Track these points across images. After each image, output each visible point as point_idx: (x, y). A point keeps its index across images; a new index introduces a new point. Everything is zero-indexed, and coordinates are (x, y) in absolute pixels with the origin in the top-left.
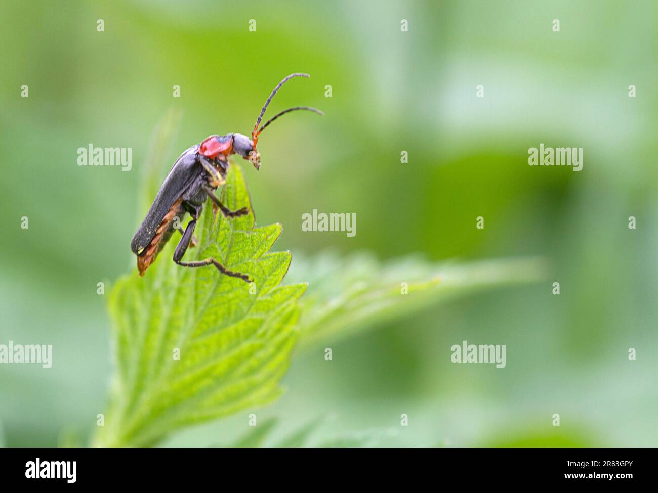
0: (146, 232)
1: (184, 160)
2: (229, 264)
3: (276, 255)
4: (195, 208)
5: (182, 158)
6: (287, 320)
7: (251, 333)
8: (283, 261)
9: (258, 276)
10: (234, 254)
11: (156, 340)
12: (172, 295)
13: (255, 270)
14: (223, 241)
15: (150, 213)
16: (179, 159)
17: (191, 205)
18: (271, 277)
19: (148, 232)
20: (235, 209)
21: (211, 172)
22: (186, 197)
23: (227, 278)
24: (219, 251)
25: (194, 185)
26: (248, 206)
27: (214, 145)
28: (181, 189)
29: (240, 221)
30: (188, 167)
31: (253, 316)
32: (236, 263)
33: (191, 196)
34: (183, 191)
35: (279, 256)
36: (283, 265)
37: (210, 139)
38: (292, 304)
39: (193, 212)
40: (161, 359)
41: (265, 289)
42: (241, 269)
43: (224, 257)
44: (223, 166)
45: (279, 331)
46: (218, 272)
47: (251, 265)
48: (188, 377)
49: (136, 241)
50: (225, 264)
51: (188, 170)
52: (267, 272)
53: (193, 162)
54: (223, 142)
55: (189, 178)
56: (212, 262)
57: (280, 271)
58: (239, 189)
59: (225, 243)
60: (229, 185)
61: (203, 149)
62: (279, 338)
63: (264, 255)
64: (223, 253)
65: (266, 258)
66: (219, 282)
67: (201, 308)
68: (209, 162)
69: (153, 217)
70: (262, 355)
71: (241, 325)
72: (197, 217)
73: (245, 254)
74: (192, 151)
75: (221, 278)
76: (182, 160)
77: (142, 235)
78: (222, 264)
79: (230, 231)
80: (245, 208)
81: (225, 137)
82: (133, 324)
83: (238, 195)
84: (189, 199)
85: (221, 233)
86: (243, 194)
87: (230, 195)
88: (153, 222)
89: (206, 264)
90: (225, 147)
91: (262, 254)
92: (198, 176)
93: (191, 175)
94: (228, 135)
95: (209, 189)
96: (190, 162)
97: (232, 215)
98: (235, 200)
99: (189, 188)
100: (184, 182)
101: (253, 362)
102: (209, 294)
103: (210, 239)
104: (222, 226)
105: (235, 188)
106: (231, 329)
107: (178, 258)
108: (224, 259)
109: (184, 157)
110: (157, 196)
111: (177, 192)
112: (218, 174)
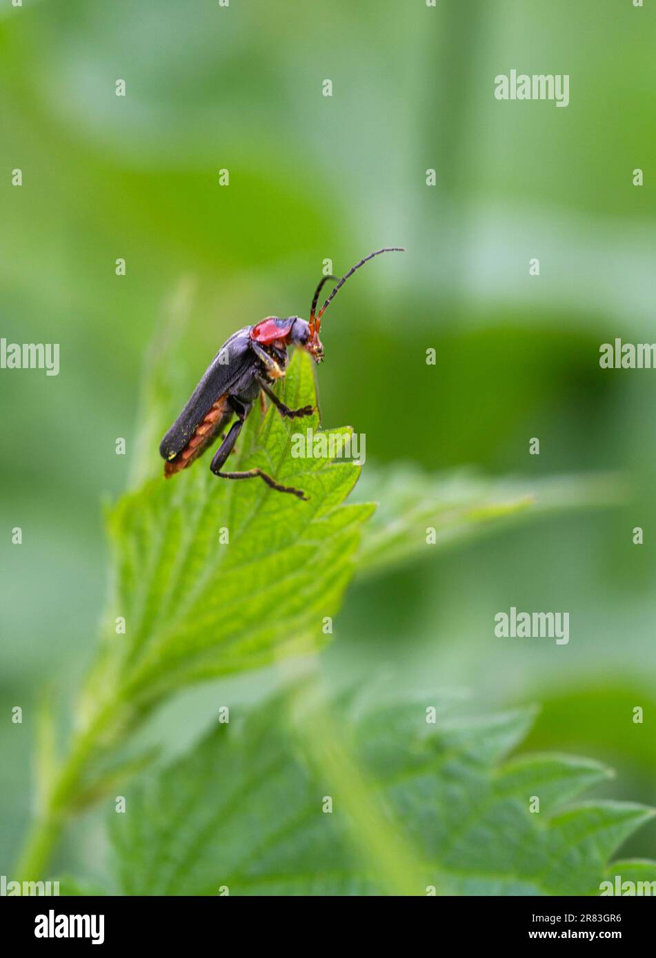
0: (180, 433)
1: (234, 345)
2: (280, 476)
3: (341, 467)
4: (244, 405)
5: (231, 342)
6: (342, 549)
7: (298, 564)
8: (350, 474)
9: (315, 493)
10: (288, 464)
11: (171, 571)
12: (196, 515)
13: (312, 485)
14: (274, 447)
15: (187, 408)
16: (228, 343)
17: (239, 402)
18: (333, 494)
19: (183, 433)
20: (295, 407)
21: (266, 362)
22: (234, 392)
23: (276, 494)
24: (268, 460)
25: (245, 377)
26: (313, 404)
27: (271, 329)
28: (228, 381)
29: (300, 422)
30: (238, 354)
31: (304, 543)
32: (290, 476)
33: (240, 390)
34: (231, 383)
35: (345, 468)
36: (349, 480)
37: (267, 320)
38: (352, 529)
39: (240, 411)
40: (177, 596)
41: (323, 509)
42: (295, 483)
43: (273, 466)
44: (280, 355)
45: (331, 562)
46: (265, 485)
47: (306, 479)
48: (210, 619)
49: (167, 443)
50: (275, 477)
51: (238, 358)
52: (327, 489)
53: (245, 347)
54: (283, 327)
55: (240, 368)
56: (259, 474)
57: (345, 487)
58: (303, 382)
59: (275, 450)
60: (291, 377)
61: (256, 333)
62: (331, 571)
63: (326, 466)
64: (273, 462)
65: (328, 470)
66: (265, 499)
67: (238, 532)
68: (263, 349)
69: (190, 414)
70: (308, 592)
71: (285, 555)
72: (245, 417)
73: (301, 465)
74: (244, 334)
75: (268, 494)
76: (232, 344)
77: (175, 436)
78: (270, 476)
79: (284, 435)
80: (310, 407)
81: (285, 320)
82: (142, 550)
83: (301, 389)
84: (237, 393)
85: (272, 437)
86: (307, 389)
87: (289, 390)
88: (190, 421)
89: (251, 475)
90: (283, 332)
91: (323, 464)
92: (250, 365)
93: (243, 364)
94: (290, 318)
95: (264, 382)
96: (241, 348)
97: (291, 415)
98: (298, 396)
99: (238, 380)
100: (232, 373)
101: (296, 601)
102: (249, 514)
103: (256, 444)
104: (273, 429)
105: (299, 381)
106: (273, 560)
107: (216, 467)
108: (274, 469)
109: (234, 340)
110: (196, 388)
111: (223, 384)
112: (276, 364)
